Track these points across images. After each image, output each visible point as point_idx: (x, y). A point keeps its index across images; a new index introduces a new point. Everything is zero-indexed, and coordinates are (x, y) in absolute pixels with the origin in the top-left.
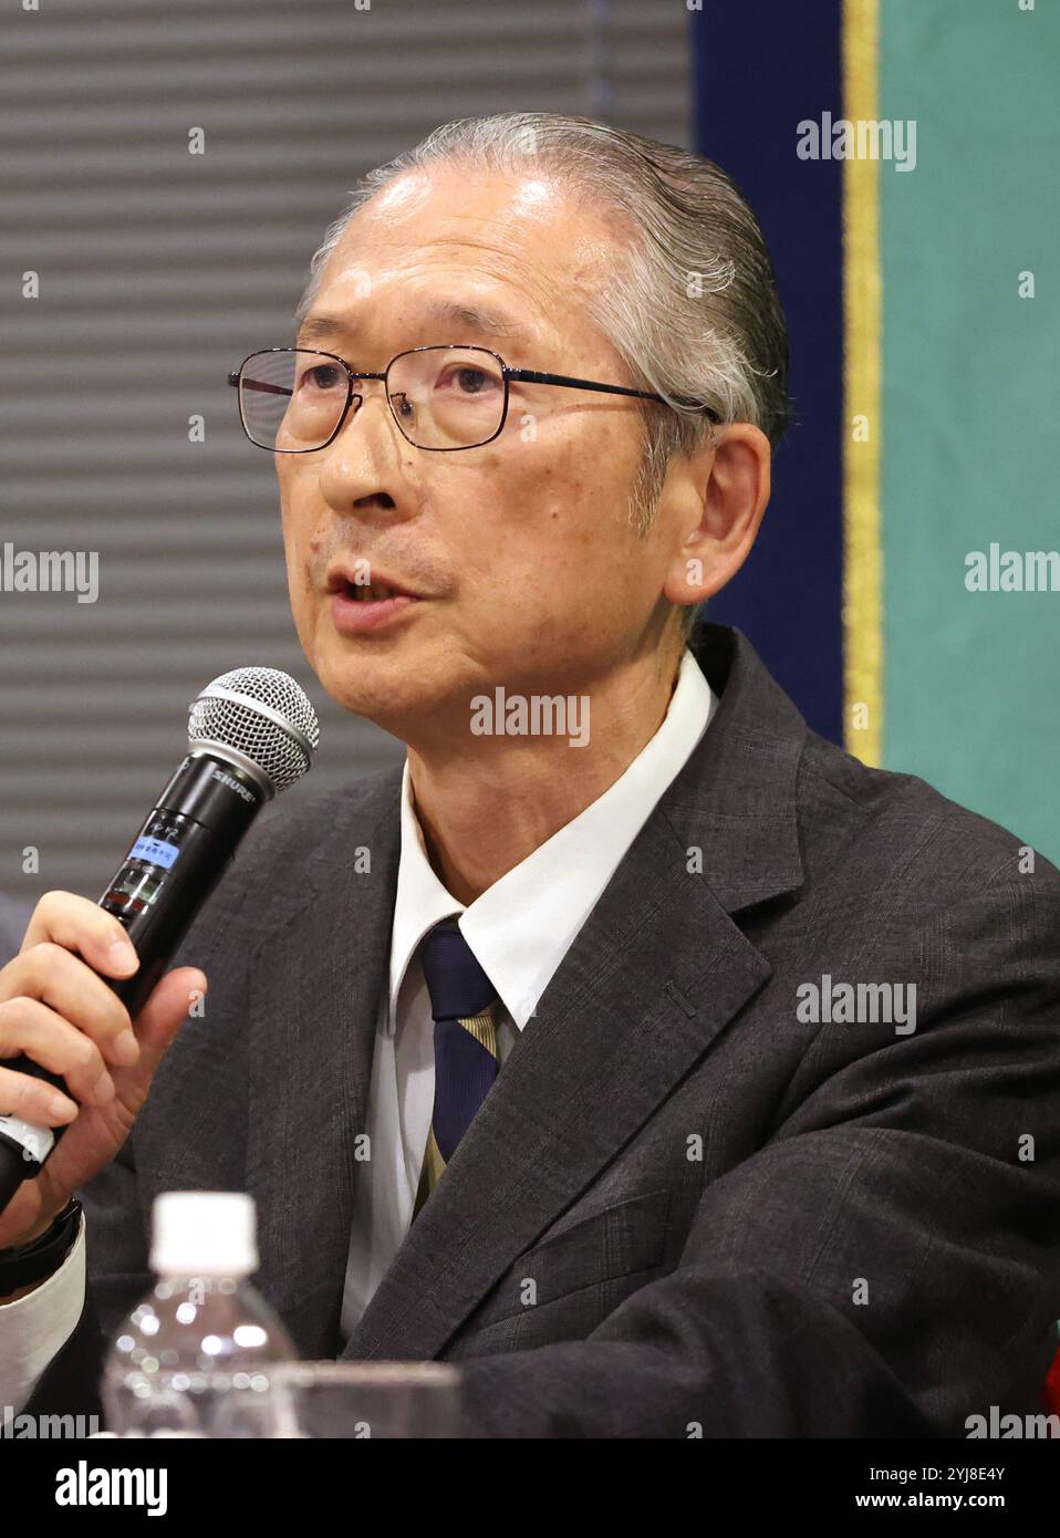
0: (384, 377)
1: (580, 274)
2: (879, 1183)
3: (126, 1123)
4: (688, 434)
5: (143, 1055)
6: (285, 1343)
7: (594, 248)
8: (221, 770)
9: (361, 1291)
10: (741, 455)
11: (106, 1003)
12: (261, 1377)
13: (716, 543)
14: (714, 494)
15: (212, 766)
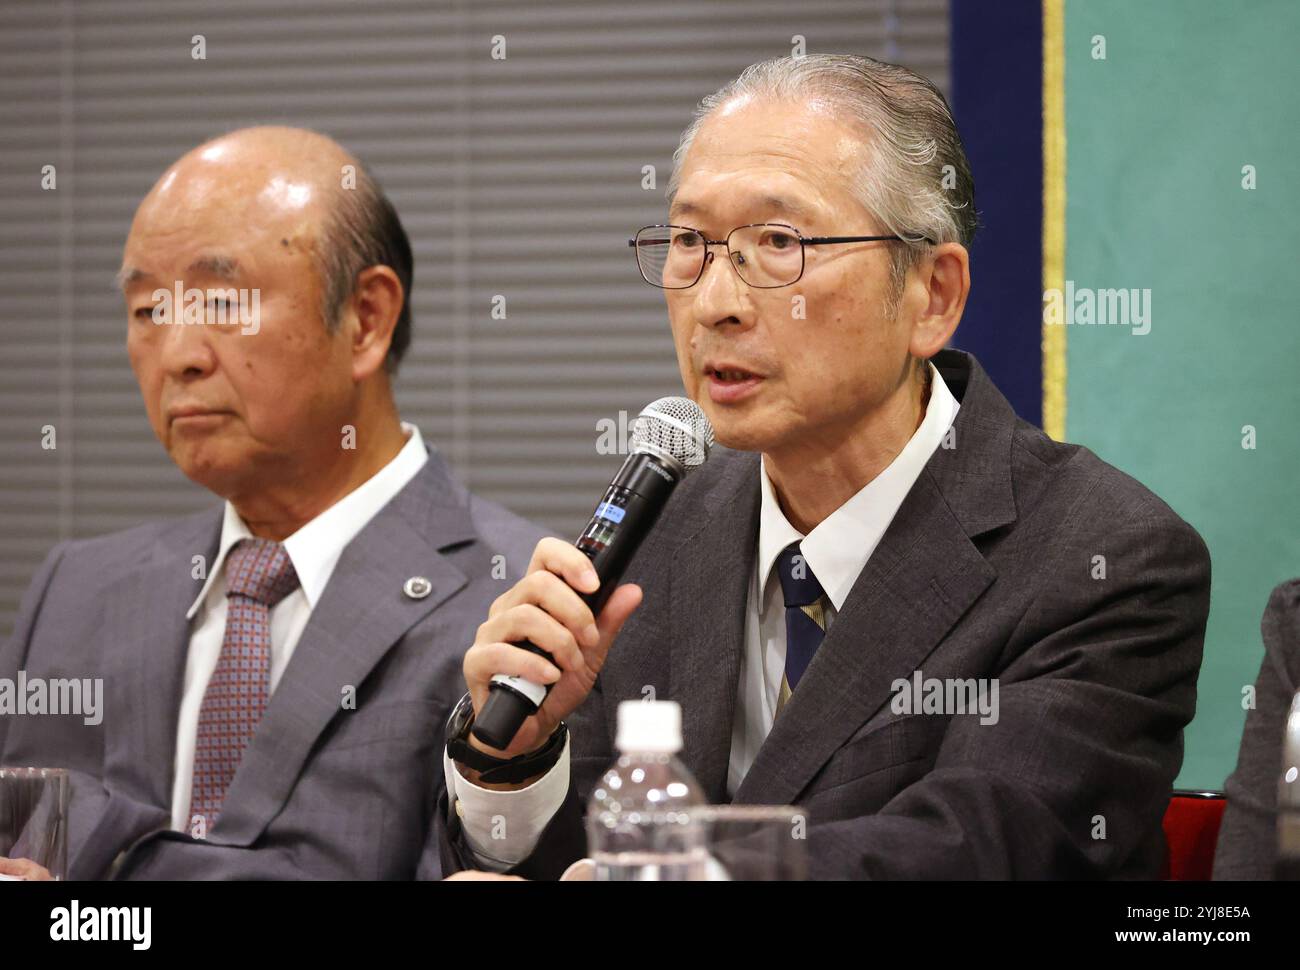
0: (726, 243)
1: (841, 166)
2: (1061, 714)
3: (591, 679)
4: (916, 256)
5: (602, 638)
6: (698, 793)
7: (848, 146)
8: (651, 461)
9: (740, 768)
10: (951, 263)
11: (579, 609)
12: (684, 815)
13: (939, 317)
14: (935, 285)
15: (647, 459)
